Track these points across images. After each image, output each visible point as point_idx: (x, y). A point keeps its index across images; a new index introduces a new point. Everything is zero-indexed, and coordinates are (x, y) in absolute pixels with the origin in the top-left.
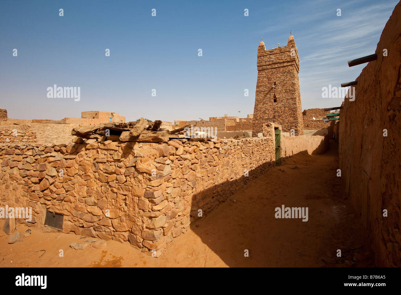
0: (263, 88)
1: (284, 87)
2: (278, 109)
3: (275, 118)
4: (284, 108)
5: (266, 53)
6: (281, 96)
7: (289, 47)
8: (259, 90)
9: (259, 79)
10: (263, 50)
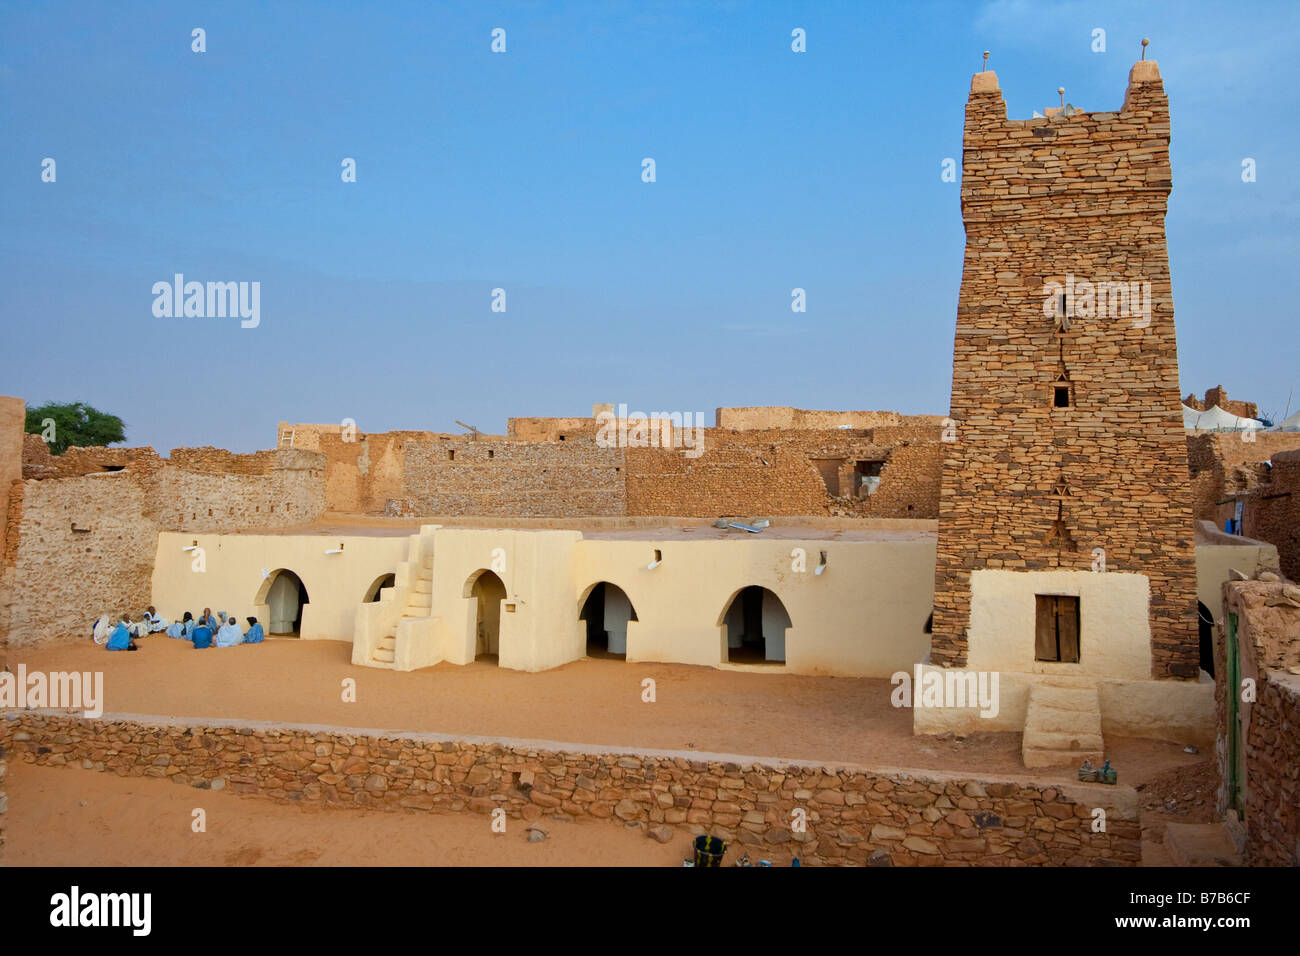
0: (994, 321)
1: (1115, 329)
2: (1083, 442)
3: (1068, 493)
4: (1113, 442)
5: (1012, 135)
6: (1095, 372)
7: (1140, 121)
8: (974, 332)
9: (976, 274)
10: (993, 117)
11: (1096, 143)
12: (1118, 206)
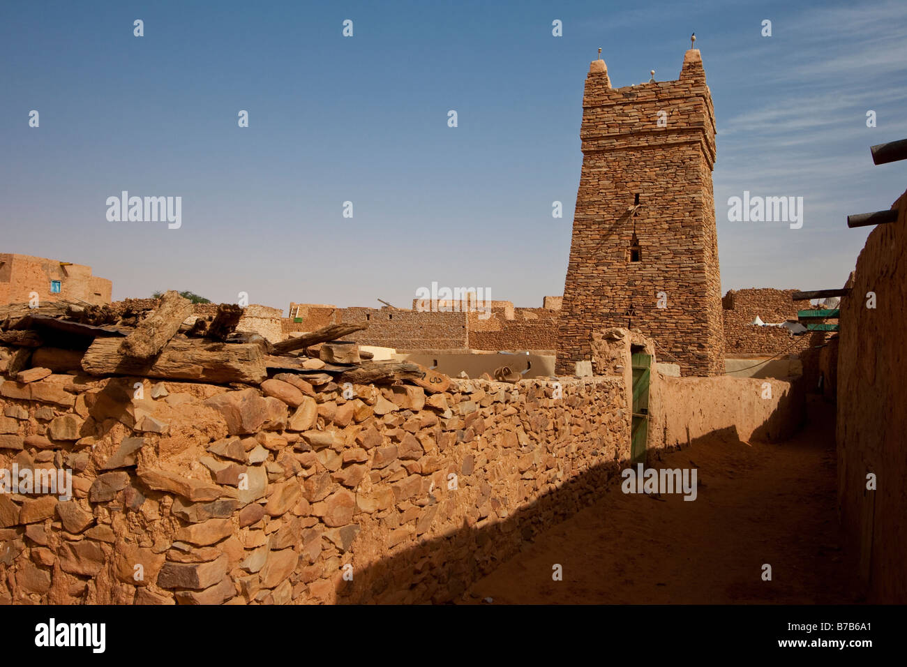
1: (667, 214)
2: (645, 283)
3: (634, 315)
4: (662, 283)
5: (611, 97)
6: (654, 240)
7: (686, 86)
8: (584, 217)
9: (587, 182)
10: (601, 87)
11: (660, 101)
12: (672, 139)
